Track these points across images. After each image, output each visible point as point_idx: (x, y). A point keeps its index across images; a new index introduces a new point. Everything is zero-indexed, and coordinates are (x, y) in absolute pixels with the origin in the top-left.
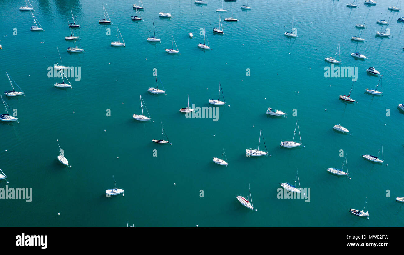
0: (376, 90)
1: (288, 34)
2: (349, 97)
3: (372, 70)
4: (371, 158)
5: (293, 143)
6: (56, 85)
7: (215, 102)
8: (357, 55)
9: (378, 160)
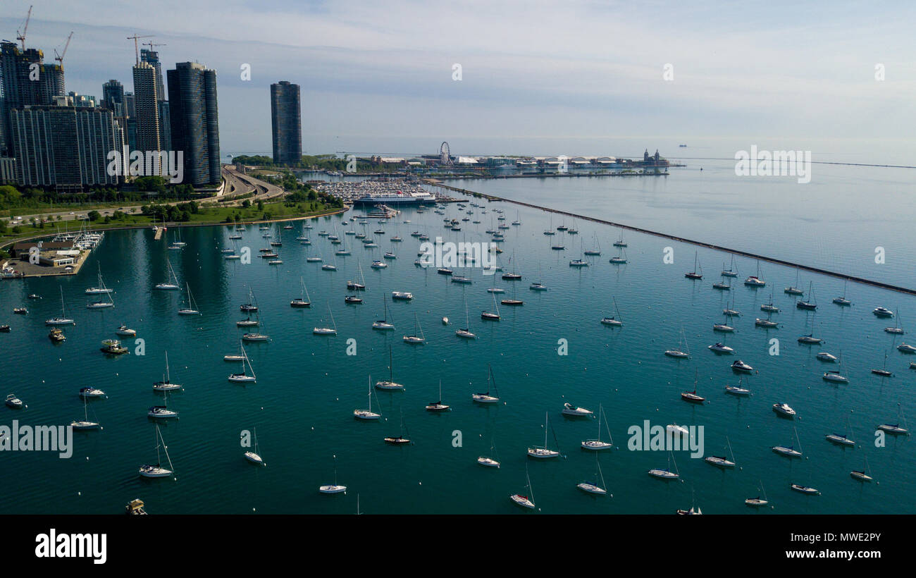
0: (740, 387)
1: (607, 321)
2: (694, 393)
3: (739, 364)
4: (717, 460)
5: (600, 443)
6: (230, 378)
7: (482, 398)
8: (718, 346)
9: (727, 462)
